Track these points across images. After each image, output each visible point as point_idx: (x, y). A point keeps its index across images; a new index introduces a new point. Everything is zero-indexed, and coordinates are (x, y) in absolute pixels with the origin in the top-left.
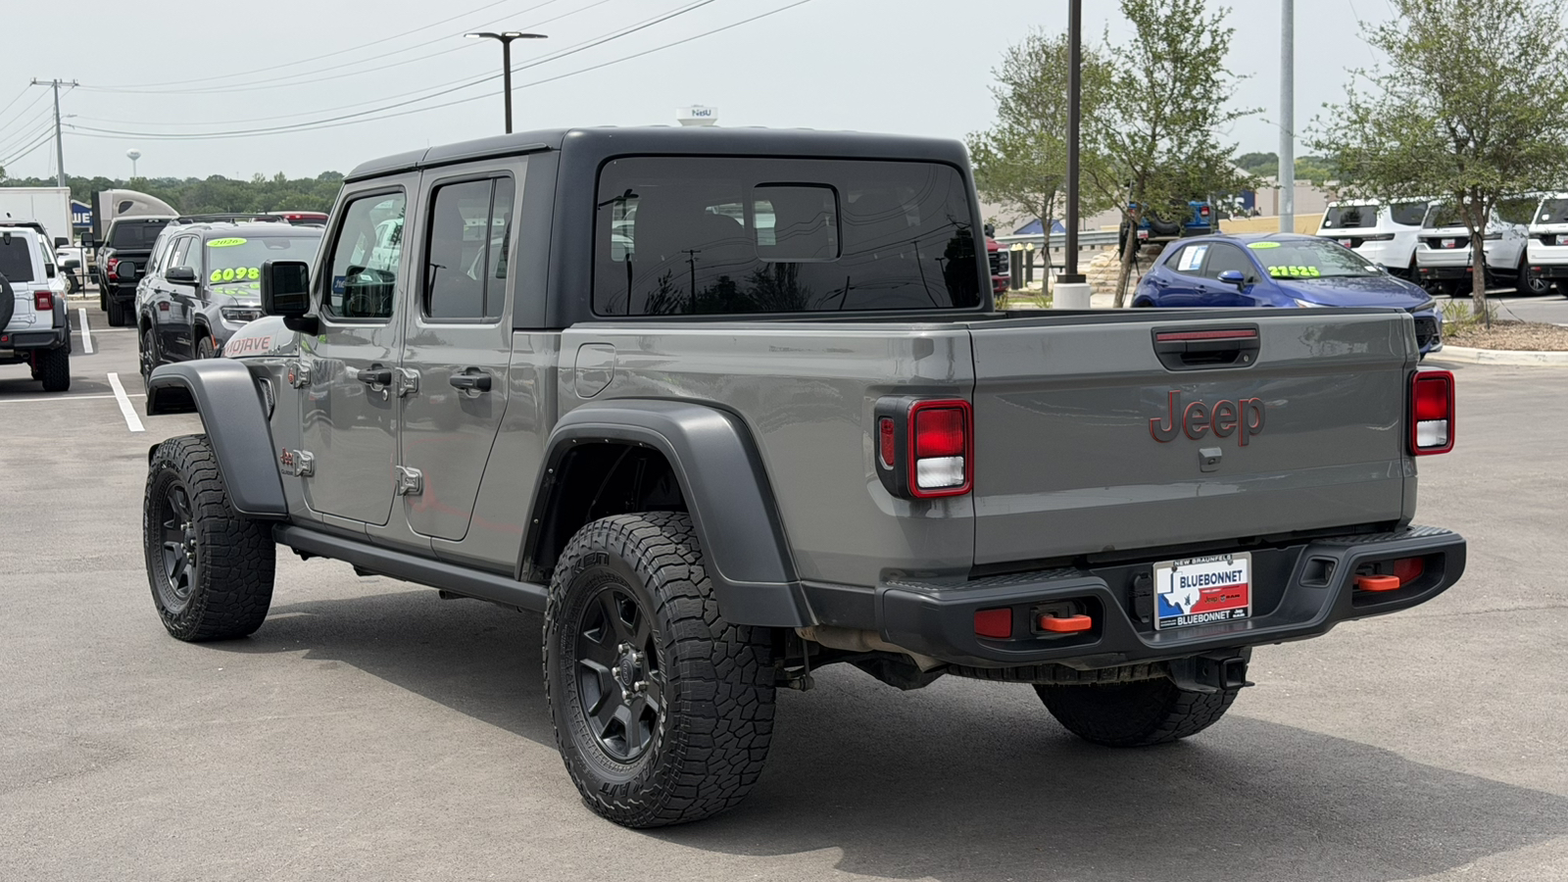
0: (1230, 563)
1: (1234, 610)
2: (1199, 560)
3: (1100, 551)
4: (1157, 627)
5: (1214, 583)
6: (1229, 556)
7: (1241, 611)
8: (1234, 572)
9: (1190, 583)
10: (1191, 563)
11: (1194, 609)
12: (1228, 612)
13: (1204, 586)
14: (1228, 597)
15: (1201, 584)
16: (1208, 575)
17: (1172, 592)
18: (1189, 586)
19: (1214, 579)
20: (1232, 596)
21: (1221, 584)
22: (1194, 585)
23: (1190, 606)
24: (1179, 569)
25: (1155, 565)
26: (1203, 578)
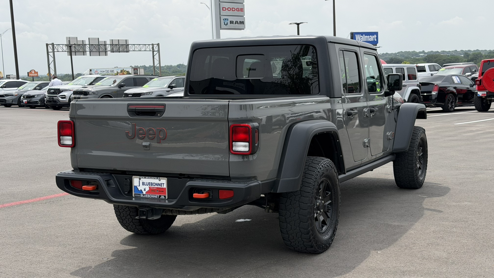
0: (160, 180)
1: (161, 196)
2: (148, 177)
3: (113, 169)
4: (133, 196)
5: (154, 186)
6: (159, 178)
7: (163, 196)
8: (161, 183)
9: (146, 184)
10: (145, 178)
11: (146, 193)
12: (158, 196)
13: (151, 186)
14: (159, 191)
15: (149, 185)
16: (152, 183)
17: (139, 186)
18: (145, 185)
19: (154, 184)
20: (161, 191)
21: (157, 186)
22: (147, 185)
23: (145, 192)
24: (141, 179)
25: (133, 177)
26: (150, 183)
